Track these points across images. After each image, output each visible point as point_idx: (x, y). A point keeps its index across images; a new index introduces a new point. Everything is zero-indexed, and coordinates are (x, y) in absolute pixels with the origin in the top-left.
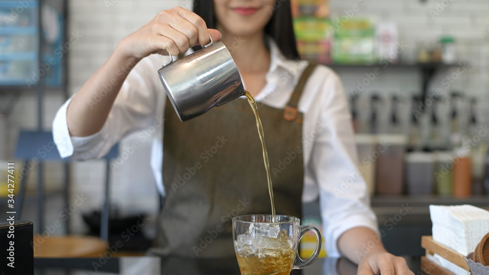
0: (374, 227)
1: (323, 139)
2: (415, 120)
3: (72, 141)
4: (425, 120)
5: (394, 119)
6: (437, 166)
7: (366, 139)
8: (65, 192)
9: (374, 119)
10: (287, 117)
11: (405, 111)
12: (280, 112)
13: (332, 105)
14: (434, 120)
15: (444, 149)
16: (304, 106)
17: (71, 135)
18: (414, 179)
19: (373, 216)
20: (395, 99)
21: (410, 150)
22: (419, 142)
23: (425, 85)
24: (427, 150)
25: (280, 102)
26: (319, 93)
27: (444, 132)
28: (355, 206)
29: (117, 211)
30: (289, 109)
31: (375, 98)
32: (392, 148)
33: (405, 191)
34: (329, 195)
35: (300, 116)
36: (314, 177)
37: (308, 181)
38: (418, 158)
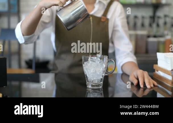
0: (135, 62)
1: (116, 29)
2: (150, 25)
3: (24, 37)
4: (154, 25)
5: (143, 25)
6: (159, 43)
7: (132, 32)
8: (19, 53)
9: (135, 25)
10: (102, 20)
11: (147, 22)
12: (100, 19)
13: (119, 16)
14: (158, 25)
15: (161, 36)
16: (109, 16)
17: (23, 35)
18: (150, 48)
19: (135, 58)
20: (143, 17)
21: (149, 36)
22: (152, 33)
23: (155, 12)
24: (155, 37)
25: (100, 15)
26: (115, 12)
27: (162, 30)
28: (128, 54)
29: (38, 60)
30: (103, 17)
31: (136, 17)
32: (142, 36)
33: (147, 52)
34: (118, 50)
35: (108, 20)
36: (113, 43)
37: (110, 45)
38: (151, 39)
